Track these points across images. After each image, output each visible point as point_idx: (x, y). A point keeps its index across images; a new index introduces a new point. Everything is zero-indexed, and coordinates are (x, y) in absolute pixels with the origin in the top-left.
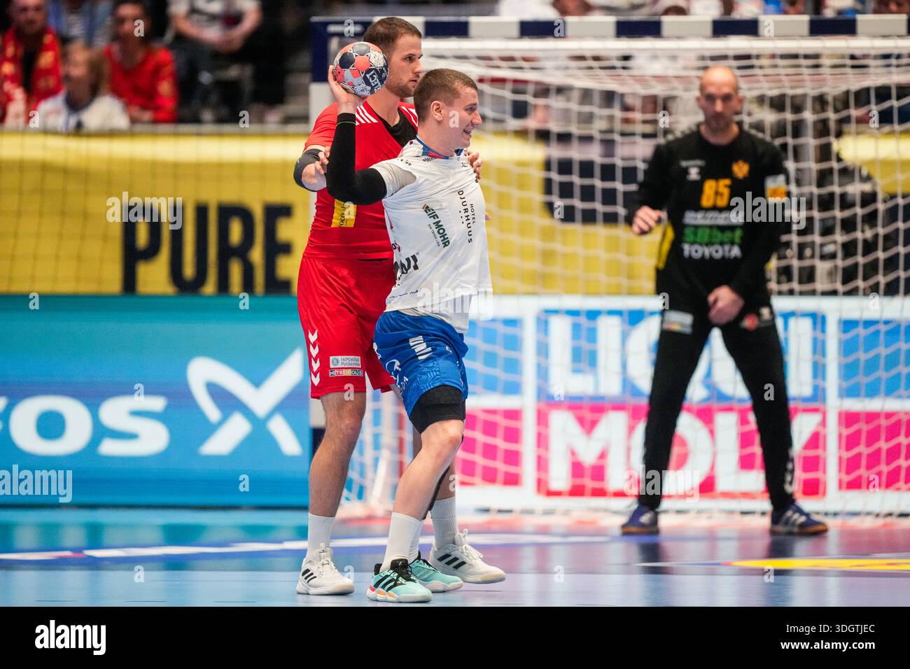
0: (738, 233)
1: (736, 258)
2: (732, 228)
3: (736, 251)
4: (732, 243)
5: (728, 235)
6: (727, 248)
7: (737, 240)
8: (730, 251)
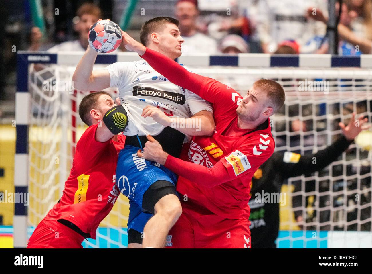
0: (262, 211)
1: (262, 226)
2: (258, 209)
3: (262, 222)
4: (259, 218)
5: (256, 214)
6: (256, 222)
7: (262, 216)
8: (258, 223)
